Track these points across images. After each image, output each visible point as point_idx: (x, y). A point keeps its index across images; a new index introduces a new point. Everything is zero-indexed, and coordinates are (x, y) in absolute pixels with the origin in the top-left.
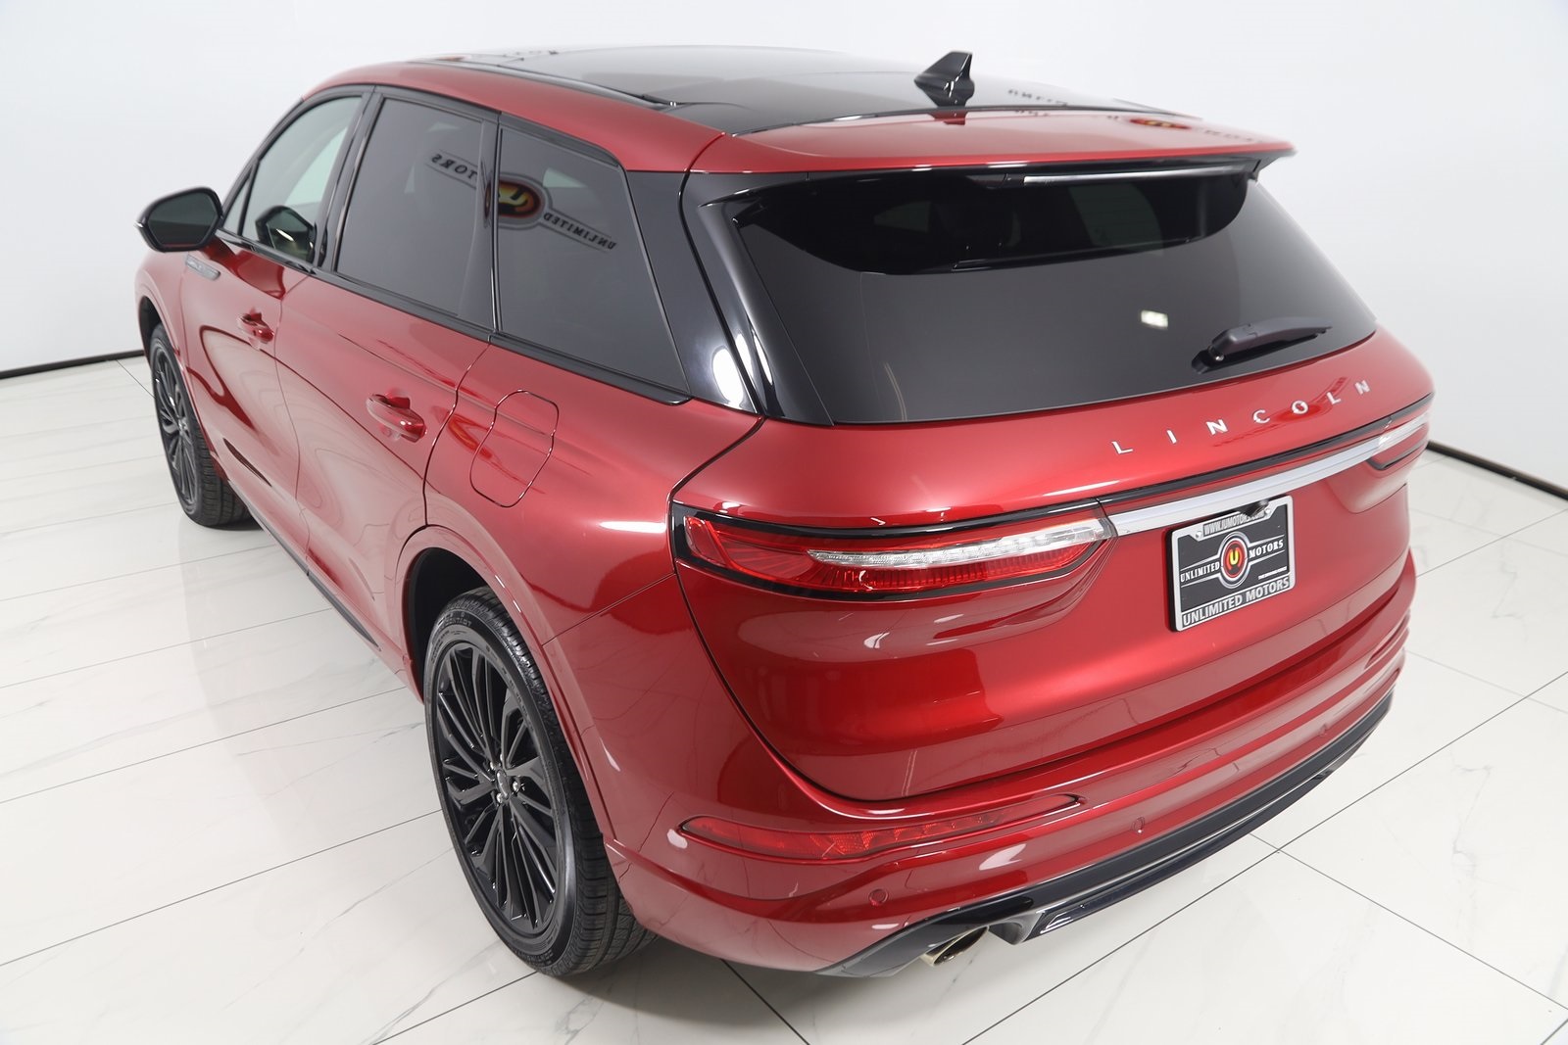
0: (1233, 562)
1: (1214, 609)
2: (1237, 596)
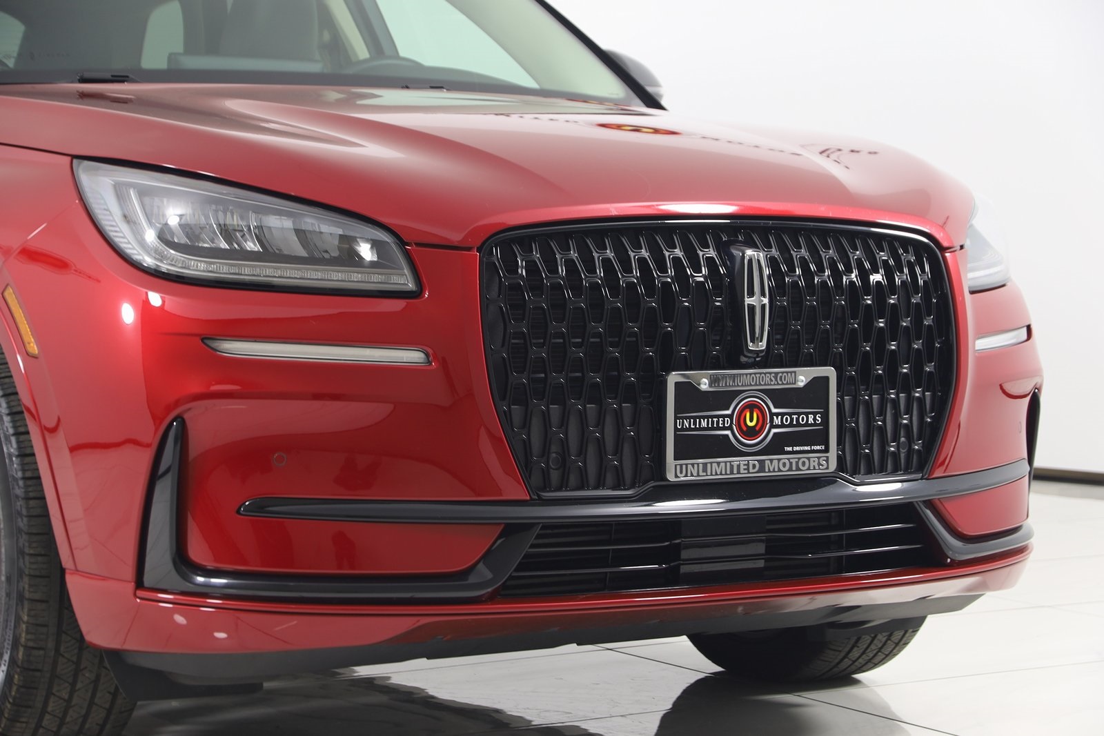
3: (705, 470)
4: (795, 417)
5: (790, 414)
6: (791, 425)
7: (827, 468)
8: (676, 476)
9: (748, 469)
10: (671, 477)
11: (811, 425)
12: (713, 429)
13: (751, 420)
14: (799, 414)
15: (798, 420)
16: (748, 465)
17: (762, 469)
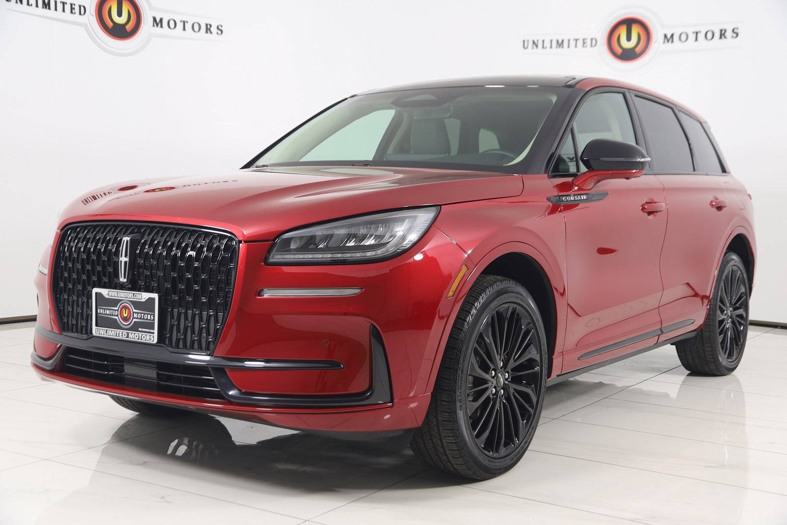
3: (106, 333)
4: (143, 315)
5: (141, 313)
6: (140, 318)
7: (153, 341)
8: (96, 333)
9: (122, 335)
10: (94, 333)
11: (149, 320)
12: (110, 315)
13: (125, 314)
14: (145, 314)
15: (144, 316)
16: (122, 333)
17: (128, 337)
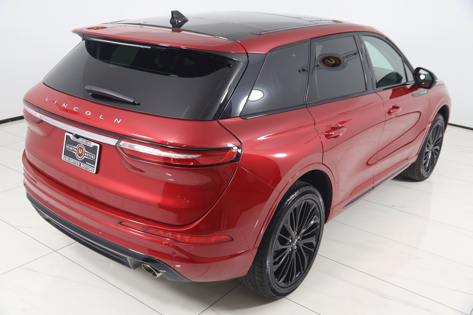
0: (80, 153)
1: (72, 161)
2: (79, 162)
